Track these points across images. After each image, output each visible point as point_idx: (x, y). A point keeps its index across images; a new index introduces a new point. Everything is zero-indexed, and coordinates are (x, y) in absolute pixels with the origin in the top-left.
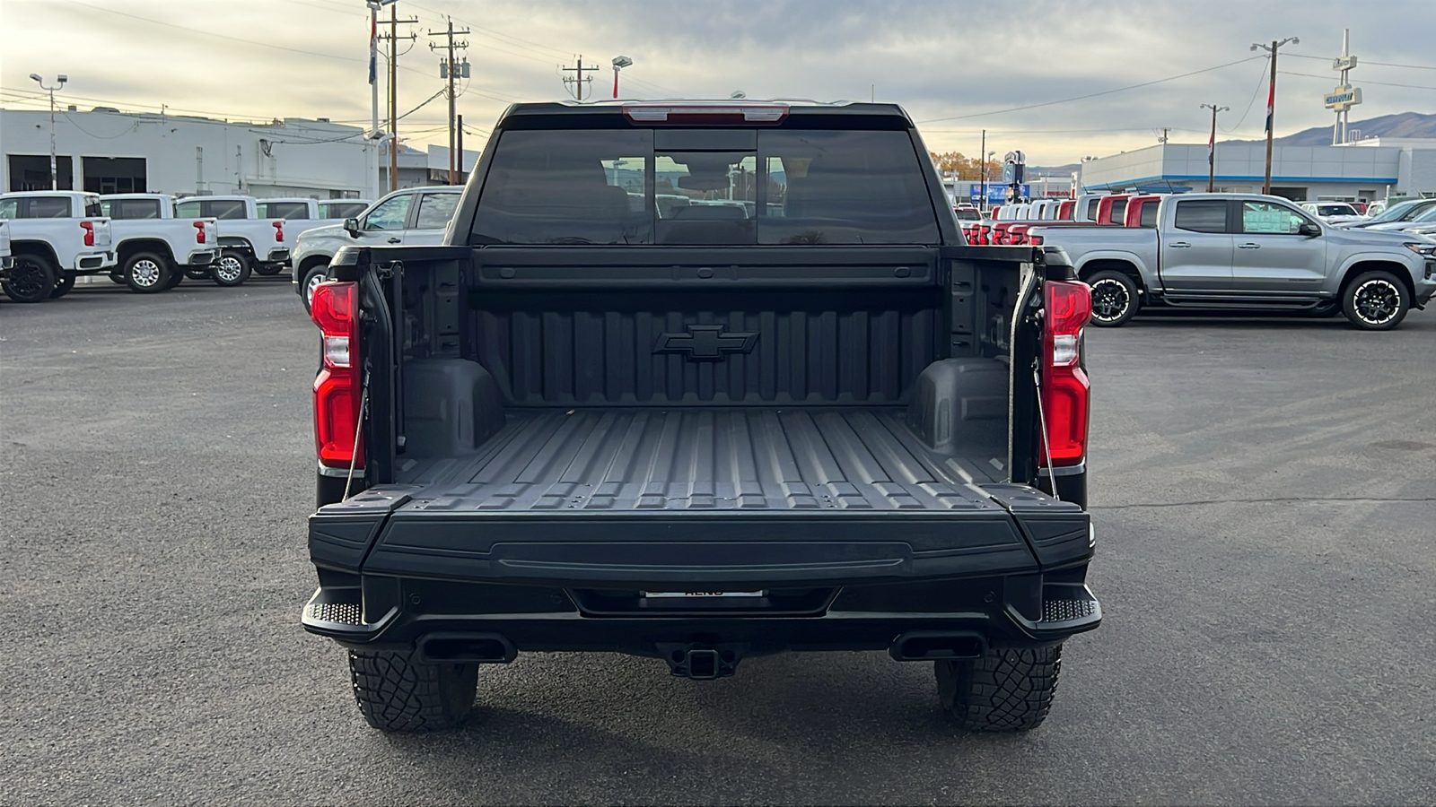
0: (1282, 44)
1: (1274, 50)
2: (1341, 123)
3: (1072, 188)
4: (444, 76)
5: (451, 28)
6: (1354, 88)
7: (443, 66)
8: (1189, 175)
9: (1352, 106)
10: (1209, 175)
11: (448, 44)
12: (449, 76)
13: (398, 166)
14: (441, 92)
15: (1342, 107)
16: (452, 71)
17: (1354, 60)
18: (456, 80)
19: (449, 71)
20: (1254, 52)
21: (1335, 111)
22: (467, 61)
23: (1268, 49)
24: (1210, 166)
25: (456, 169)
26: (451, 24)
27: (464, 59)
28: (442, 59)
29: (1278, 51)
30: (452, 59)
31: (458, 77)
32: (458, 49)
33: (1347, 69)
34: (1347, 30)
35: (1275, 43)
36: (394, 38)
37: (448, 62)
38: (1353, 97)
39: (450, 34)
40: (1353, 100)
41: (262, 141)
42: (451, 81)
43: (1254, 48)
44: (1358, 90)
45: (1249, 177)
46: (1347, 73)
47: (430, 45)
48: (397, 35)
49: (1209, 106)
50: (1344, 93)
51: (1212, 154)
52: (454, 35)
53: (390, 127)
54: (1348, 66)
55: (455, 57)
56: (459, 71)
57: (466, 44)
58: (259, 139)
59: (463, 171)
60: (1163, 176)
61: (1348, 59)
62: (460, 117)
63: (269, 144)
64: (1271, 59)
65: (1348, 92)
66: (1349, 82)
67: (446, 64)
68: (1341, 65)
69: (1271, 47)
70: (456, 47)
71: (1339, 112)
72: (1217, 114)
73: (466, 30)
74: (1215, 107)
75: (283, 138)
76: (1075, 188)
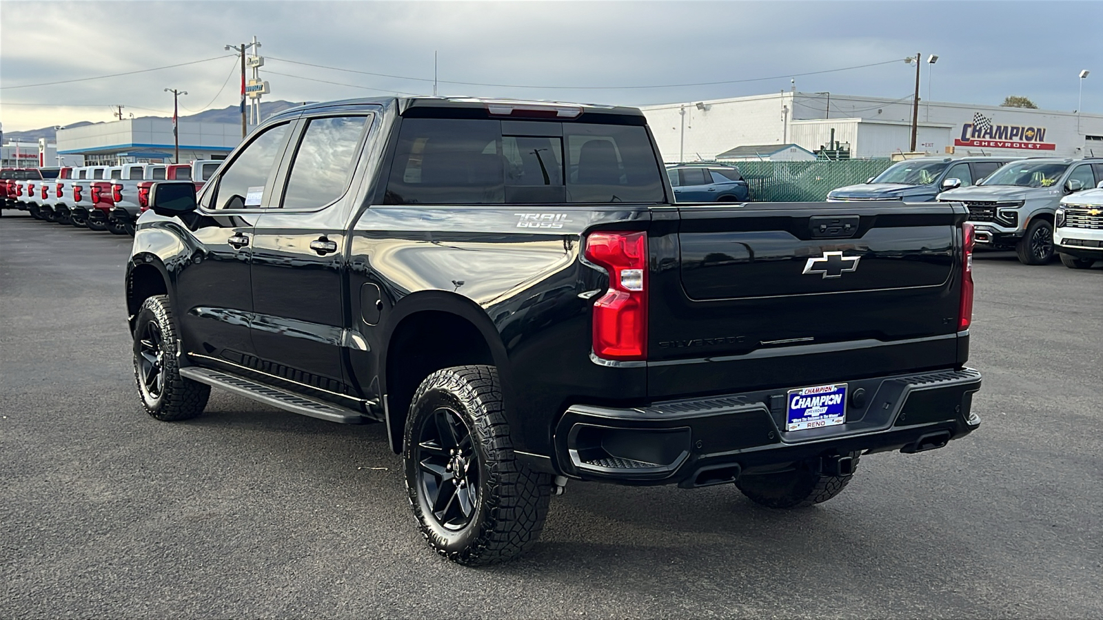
0: (248, 47)
1: (243, 51)
2: (256, 105)
3: (40, 152)
6: (263, 81)
8: (153, 144)
9: (262, 95)
10: (175, 144)
15: (255, 95)
17: (262, 60)
20: (227, 51)
21: (251, 98)
23: (238, 50)
24: (175, 137)
29: (246, 52)
33: (257, 67)
34: (255, 37)
35: (243, 46)
38: (263, 88)
40: (263, 90)
43: (228, 48)
44: (267, 83)
45: (200, 147)
46: (257, 69)
49: (171, 90)
50: (256, 85)
51: (176, 128)
54: (258, 64)
60: (133, 145)
61: (258, 59)
64: (241, 58)
65: (259, 84)
66: (259, 77)
68: (252, 63)
69: (240, 48)
71: (253, 99)
72: (178, 96)
74: (176, 91)
76: (43, 152)
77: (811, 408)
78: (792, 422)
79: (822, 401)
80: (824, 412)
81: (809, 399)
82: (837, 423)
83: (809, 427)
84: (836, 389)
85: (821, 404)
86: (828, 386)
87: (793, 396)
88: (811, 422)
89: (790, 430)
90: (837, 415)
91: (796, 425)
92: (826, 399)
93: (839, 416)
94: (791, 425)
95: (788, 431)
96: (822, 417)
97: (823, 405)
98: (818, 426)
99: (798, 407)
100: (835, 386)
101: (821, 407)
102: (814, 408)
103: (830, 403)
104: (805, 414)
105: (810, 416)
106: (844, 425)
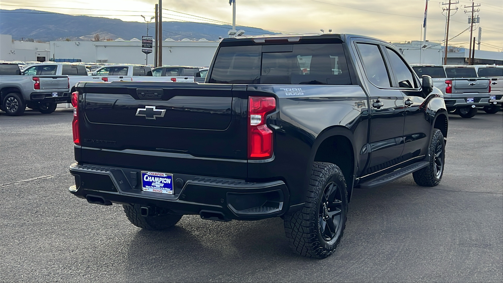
4: (469, 23)
5: (473, 5)
7: (469, 19)
11: (472, 11)
12: (471, 23)
13: (447, 57)
14: (468, 29)
16: (472, 21)
18: (474, 24)
19: (471, 20)
22: (479, 17)
25: (471, 57)
26: (473, 3)
27: (478, 16)
28: (469, 17)
30: (473, 16)
31: (475, 23)
32: (475, 12)
36: (449, 10)
37: (471, 17)
39: (473, 7)
41: (400, 49)
42: (472, 24)
47: (465, 11)
48: (451, 8)
52: (474, 7)
53: (446, 43)
55: (474, 15)
56: (475, 20)
57: (479, 10)
58: (399, 49)
59: (474, 58)
62: (474, 38)
63: (402, 50)
67: (470, 18)
70: (475, 11)
73: (479, 5)
75: (408, 48)
77: (155, 182)
78: (146, 187)
79: (160, 180)
80: (162, 186)
81: (153, 178)
82: (169, 193)
83: (154, 192)
84: (166, 176)
85: (160, 182)
86: (162, 173)
87: (144, 175)
88: (155, 189)
89: (144, 190)
90: (169, 189)
91: (147, 189)
92: (163, 180)
93: (170, 190)
94: (144, 188)
95: (143, 191)
96: (161, 188)
97: (161, 182)
98: (158, 192)
99: (148, 180)
100: (166, 174)
101: (160, 183)
102: (156, 183)
103: (165, 182)
104: (152, 185)
105: (155, 186)
106: (173, 195)
